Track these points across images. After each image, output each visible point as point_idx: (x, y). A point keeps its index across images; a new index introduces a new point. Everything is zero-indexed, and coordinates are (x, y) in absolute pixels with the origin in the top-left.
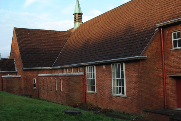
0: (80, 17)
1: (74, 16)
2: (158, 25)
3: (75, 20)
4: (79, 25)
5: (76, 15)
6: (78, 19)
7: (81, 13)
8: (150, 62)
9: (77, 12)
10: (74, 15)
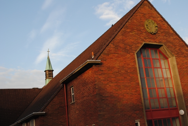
0: (51, 73)
1: (45, 73)
2: (61, 81)
3: (46, 77)
4: (49, 81)
5: (47, 72)
6: (48, 75)
7: (51, 69)
8: (51, 117)
9: (48, 69)
10: (45, 71)
